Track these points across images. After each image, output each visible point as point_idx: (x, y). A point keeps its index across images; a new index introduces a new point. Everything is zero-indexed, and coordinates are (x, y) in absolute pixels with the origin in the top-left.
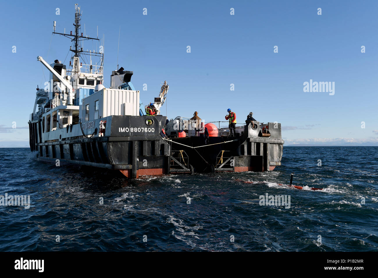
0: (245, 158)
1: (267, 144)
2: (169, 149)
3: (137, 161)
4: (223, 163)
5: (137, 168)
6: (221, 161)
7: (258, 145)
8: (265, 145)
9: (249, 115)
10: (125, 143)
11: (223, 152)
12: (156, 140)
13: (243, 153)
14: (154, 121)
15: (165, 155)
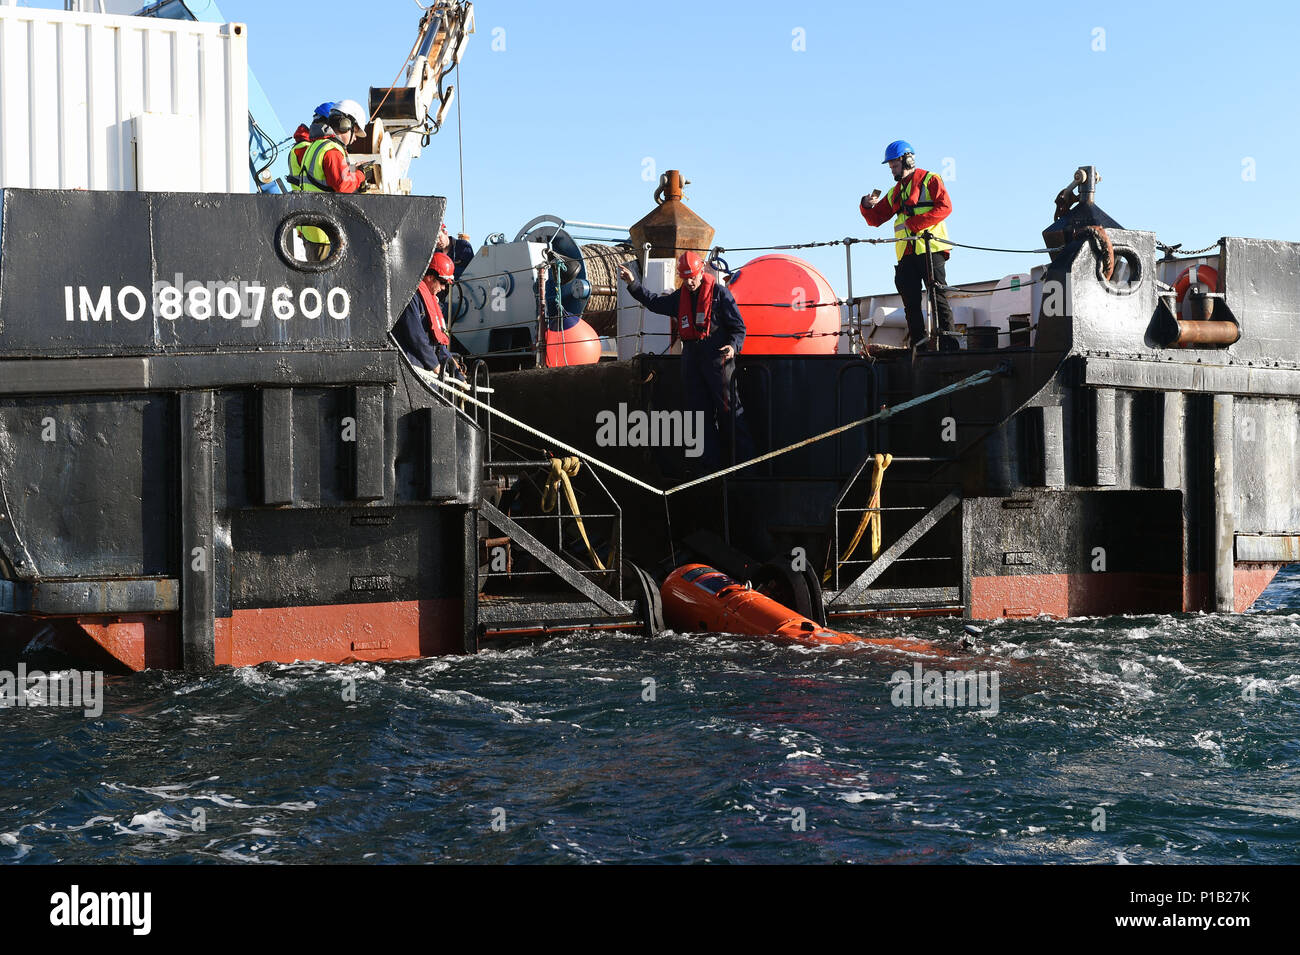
0: (1049, 509)
1: (1218, 399)
2: (465, 450)
3: (221, 549)
4: (883, 549)
5: (221, 599)
6: (869, 532)
7: (1147, 406)
8: (1201, 407)
9: (1072, 187)
10: (118, 407)
11: (882, 470)
12: (368, 384)
13: (1035, 475)
14: (342, 234)
15: (436, 493)
